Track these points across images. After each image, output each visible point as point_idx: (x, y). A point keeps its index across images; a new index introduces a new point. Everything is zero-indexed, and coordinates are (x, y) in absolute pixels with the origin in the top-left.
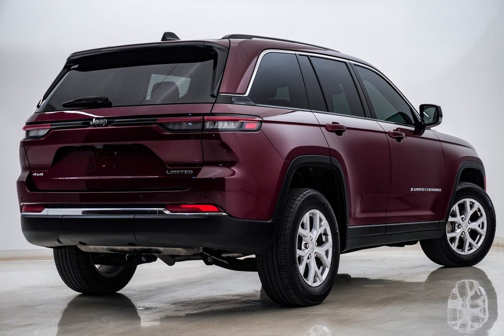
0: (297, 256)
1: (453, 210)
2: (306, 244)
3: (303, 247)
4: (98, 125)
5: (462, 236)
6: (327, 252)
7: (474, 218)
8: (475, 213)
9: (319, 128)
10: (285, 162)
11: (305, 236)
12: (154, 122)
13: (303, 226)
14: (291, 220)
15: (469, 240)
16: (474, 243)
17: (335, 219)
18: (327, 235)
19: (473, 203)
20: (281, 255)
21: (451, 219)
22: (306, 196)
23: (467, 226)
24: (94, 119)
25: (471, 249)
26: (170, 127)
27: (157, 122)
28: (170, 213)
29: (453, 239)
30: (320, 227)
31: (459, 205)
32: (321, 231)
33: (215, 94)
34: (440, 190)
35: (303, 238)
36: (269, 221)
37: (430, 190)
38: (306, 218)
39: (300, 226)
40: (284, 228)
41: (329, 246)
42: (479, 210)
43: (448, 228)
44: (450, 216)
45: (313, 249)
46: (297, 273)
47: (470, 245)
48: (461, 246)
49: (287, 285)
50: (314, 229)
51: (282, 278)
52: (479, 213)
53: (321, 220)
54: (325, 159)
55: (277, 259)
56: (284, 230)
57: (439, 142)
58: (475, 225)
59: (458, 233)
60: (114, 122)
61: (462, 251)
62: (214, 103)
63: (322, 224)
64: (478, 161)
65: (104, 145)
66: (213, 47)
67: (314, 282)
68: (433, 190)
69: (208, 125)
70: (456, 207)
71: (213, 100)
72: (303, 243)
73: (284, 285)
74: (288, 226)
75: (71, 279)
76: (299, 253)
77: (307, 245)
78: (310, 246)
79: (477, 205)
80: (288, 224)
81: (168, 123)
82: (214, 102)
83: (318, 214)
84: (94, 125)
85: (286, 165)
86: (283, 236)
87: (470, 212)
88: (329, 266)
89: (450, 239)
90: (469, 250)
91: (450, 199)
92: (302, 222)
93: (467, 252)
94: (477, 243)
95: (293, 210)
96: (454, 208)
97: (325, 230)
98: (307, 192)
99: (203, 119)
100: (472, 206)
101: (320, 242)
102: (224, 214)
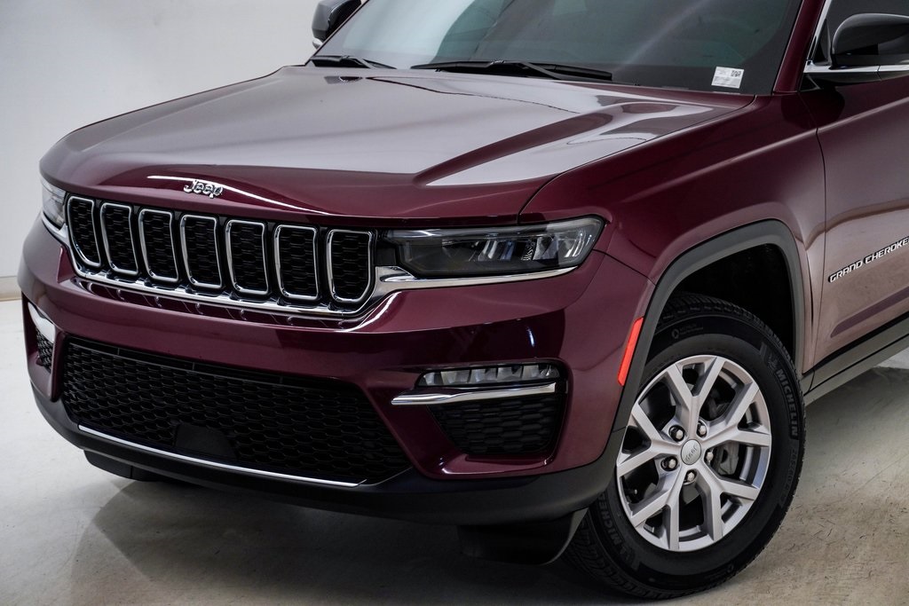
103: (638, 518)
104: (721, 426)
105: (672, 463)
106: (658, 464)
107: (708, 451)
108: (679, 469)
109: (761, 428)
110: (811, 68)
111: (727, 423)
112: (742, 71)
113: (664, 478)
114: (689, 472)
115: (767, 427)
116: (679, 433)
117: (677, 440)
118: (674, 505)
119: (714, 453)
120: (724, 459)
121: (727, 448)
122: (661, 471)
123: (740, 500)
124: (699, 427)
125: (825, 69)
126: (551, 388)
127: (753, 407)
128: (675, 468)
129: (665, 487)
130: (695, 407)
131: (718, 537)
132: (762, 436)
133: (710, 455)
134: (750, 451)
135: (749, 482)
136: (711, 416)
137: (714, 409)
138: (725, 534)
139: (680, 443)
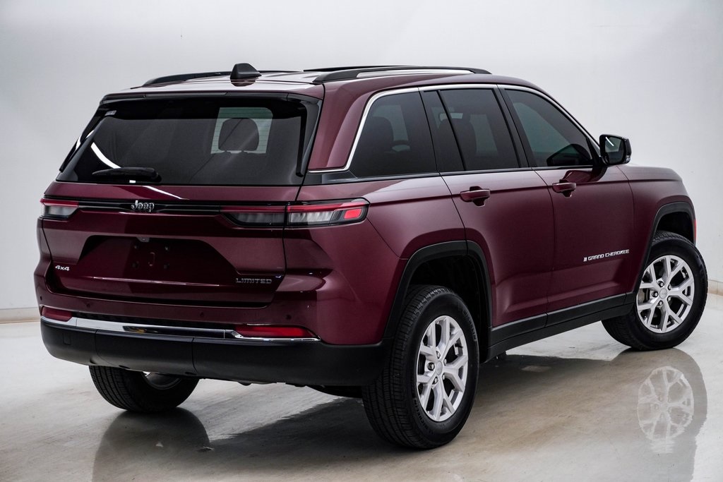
0: (418, 384)
1: (647, 272)
2: (430, 364)
3: (426, 369)
4: (142, 211)
5: (660, 307)
6: (461, 370)
7: (677, 281)
8: (679, 274)
9: (450, 200)
10: (400, 261)
11: (429, 355)
12: (218, 211)
13: (426, 342)
14: (408, 337)
15: (669, 312)
16: (675, 316)
17: (473, 323)
18: (461, 347)
19: (676, 261)
20: (395, 386)
21: (643, 285)
22: (431, 300)
23: (666, 294)
24: (137, 201)
25: (672, 324)
26: (241, 218)
27: (222, 211)
28: (242, 337)
29: (646, 313)
30: (450, 339)
31: (655, 265)
32: (452, 342)
33: (302, 172)
34: (627, 251)
35: (427, 357)
36: (378, 344)
37: (612, 254)
38: (431, 330)
39: (422, 343)
40: (398, 349)
41: (463, 361)
42: (684, 270)
43: (639, 297)
44: (642, 282)
45: (441, 369)
46: (416, 409)
47: (670, 319)
48: (657, 321)
49: (403, 425)
50: (443, 342)
51: (397, 416)
52: (683, 274)
53: (452, 327)
54: (458, 244)
55: (390, 391)
56: (398, 351)
57: (627, 184)
58: (677, 292)
59: (653, 302)
60: (164, 207)
61: (658, 328)
62: (301, 186)
63: (454, 333)
64: (686, 200)
65: (150, 238)
66: (300, 100)
67: (442, 413)
68: (617, 253)
69: (293, 218)
70: (650, 269)
71: (300, 180)
72: (427, 363)
73: (400, 425)
74: (404, 347)
75: (112, 394)
76: (420, 379)
77: (433, 366)
78: (437, 366)
79: (681, 263)
80: (405, 343)
81: (238, 214)
82: (301, 183)
83: (448, 320)
84: (137, 210)
85: (401, 264)
86: (398, 360)
87: (671, 274)
88: (463, 389)
89: (641, 313)
90: (668, 326)
91: (643, 260)
92: (426, 336)
93: (665, 329)
94: (680, 316)
95: (411, 323)
96: (648, 270)
97: (459, 340)
98: (433, 293)
99: (286, 209)
100: (673, 265)
101: (451, 357)
102: (316, 339)
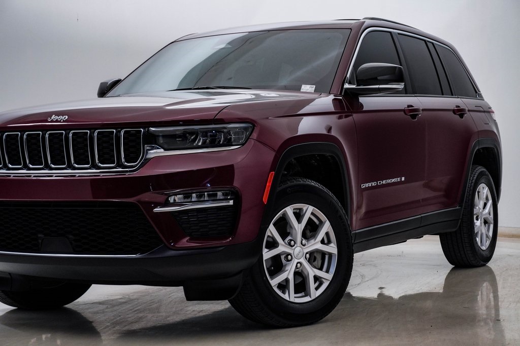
103: (274, 282)
104: (312, 241)
105: (289, 257)
106: (283, 257)
107: (307, 253)
108: (293, 260)
109: (332, 245)
110: (347, 86)
111: (315, 240)
112: (315, 86)
113: (286, 265)
114: (298, 263)
115: (334, 244)
116: (292, 243)
117: (292, 246)
118: (291, 277)
119: (310, 255)
120: (314, 261)
121: (315, 255)
122: (284, 261)
123: (323, 280)
124: (302, 241)
125: (354, 86)
126: (231, 203)
127: (327, 234)
128: (291, 260)
129: (286, 269)
130: (300, 230)
131: (313, 297)
132: (333, 249)
133: (308, 256)
134: (327, 257)
135: (327, 271)
136: (307, 237)
137: (308, 234)
138: (317, 296)
139: (294, 248)
